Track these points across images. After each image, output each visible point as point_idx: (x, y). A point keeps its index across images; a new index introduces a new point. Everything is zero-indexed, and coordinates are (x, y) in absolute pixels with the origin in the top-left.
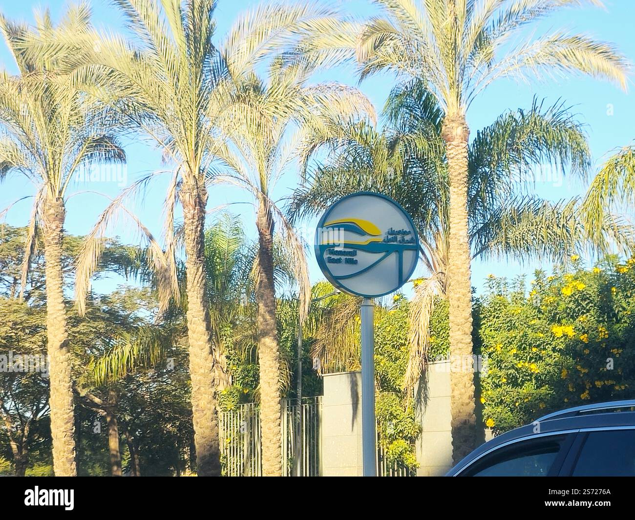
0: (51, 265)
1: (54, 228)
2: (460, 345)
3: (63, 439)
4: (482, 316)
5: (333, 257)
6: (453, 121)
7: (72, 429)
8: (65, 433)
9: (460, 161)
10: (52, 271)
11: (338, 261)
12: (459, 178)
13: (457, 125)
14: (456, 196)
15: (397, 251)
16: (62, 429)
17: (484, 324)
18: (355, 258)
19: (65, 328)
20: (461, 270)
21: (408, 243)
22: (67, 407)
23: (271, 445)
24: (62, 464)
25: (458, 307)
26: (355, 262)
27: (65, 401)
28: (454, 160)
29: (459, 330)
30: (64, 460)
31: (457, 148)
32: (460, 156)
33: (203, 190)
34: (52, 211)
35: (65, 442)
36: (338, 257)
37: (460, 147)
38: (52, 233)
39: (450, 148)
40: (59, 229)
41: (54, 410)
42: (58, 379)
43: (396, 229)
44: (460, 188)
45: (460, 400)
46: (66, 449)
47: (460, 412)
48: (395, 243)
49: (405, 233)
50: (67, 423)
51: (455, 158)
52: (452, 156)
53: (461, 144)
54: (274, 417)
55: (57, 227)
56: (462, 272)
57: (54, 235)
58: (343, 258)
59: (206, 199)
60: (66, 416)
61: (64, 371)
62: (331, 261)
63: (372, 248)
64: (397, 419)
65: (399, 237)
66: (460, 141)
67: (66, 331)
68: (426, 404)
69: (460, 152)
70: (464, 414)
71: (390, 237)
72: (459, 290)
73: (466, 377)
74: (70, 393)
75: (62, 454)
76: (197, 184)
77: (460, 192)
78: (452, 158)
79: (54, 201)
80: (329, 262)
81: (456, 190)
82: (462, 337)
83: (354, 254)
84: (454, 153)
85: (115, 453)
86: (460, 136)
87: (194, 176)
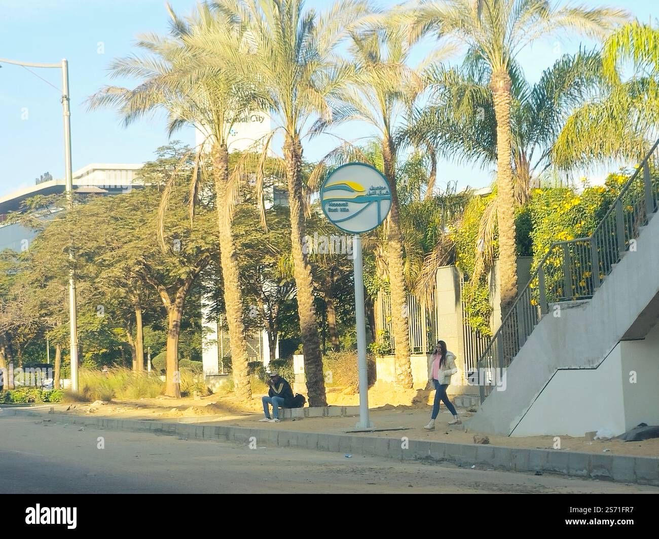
0: (220, 196)
1: (220, 168)
2: (505, 247)
3: (235, 324)
4: (533, 222)
5: (332, 208)
6: (497, 76)
7: (242, 316)
8: (236, 320)
9: (503, 107)
10: (221, 200)
11: (336, 210)
12: (502, 119)
13: (500, 79)
14: (501, 134)
15: (376, 201)
16: (234, 317)
17: (535, 228)
18: (347, 208)
19: (232, 243)
20: (505, 191)
21: (385, 195)
22: (237, 300)
23: (399, 322)
24: (234, 342)
25: (504, 218)
26: (347, 210)
27: (235, 296)
28: (499, 106)
29: (504, 236)
30: (236, 338)
31: (500, 97)
32: (503, 103)
33: (298, 146)
34: (218, 155)
35: (236, 326)
36: (335, 208)
37: (503, 96)
38: (219, 172)
39: (495, 97)
40: (224, 168)
41: (228, 303)
42: (229, 281)
43: (375, 186)
44: (504, 127)
45: (506, 288)
46: (237, 331)
47: (505, 296)
48: (375, 196)
49: (381, 188)
50: (237, 312)
51: (499, 105)
52: (497, 103)
53: (503, 94)
54: (400, 301)
55: (222, 167)
56: (506, 192)
57: (220, 173)
58: (339, 208)
59: (301, 152)
60: (236, 307)
61: (233, 274)
62: (330, 210)
63: (359, 200)
64: (476, 301)
65: (378, 192)
66: (503, 91)
67: (234, 244)
68: (495, 291)
69: (502, 100)
70: (508, 297)
71: (371, 192)
72: (503, 205)
73: (510, 270)
74: (238, 290)
75: (234, 334)
76: (293, 142)
77: (504, 130)
78: (498, 104)
79: (219, 147)
80: (329, 211)
81: (500, 129)
82: (506, 241)
83: (346, 205)
84: (499, 101)
85: (333, 326)
86: (502, 88)
87: (292, 137)
